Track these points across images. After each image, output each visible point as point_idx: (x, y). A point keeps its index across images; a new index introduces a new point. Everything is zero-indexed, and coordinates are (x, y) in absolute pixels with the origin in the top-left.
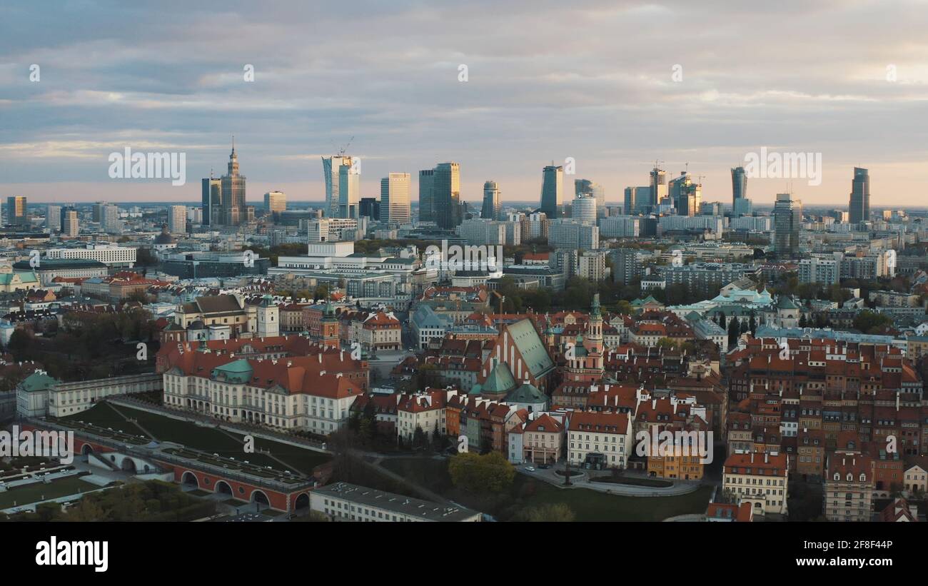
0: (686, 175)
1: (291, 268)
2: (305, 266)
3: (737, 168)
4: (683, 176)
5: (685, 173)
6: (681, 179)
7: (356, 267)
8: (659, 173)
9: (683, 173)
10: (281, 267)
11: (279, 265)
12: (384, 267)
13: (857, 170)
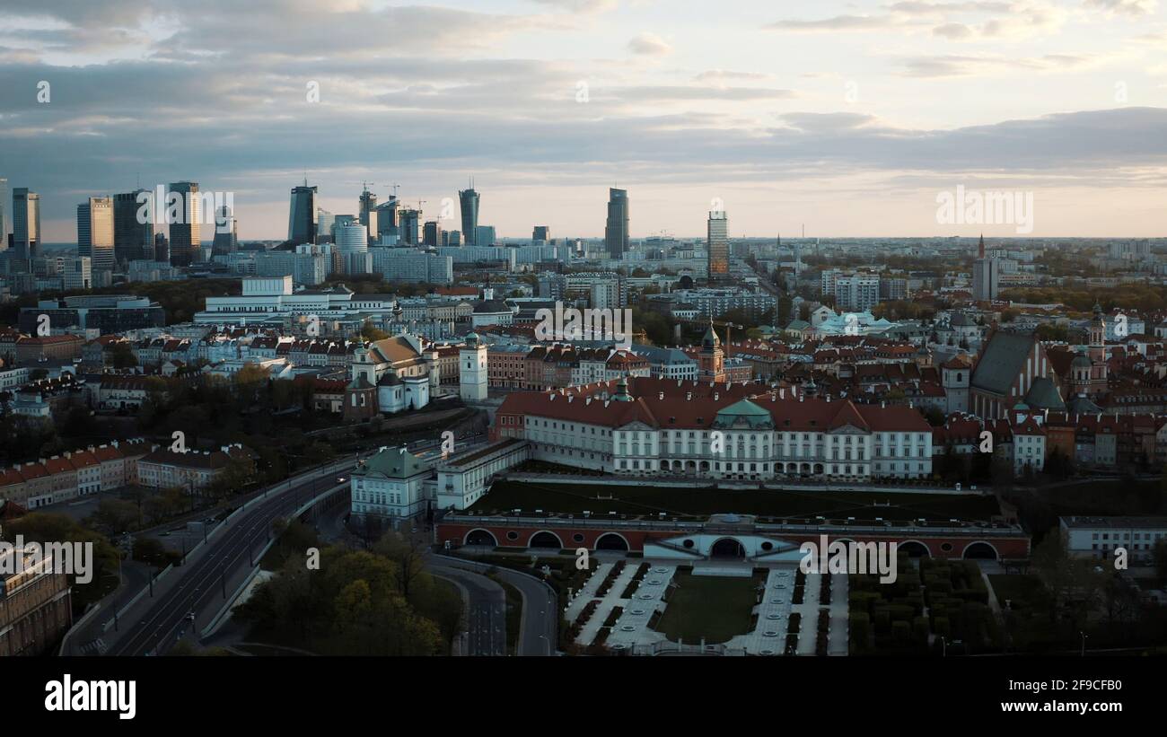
0: (396, 199)
1: (226, 312)
2: (248, 309)
3: (467, 191)
4: (392, 201)
5: (394, 197)
6: (391, 205)
7: (317, 307)
8: (371, 197)
9: (392, 197)
10: (209, 312)
11: (208, 309)
12: (353, 306)
13: (613, 191)
